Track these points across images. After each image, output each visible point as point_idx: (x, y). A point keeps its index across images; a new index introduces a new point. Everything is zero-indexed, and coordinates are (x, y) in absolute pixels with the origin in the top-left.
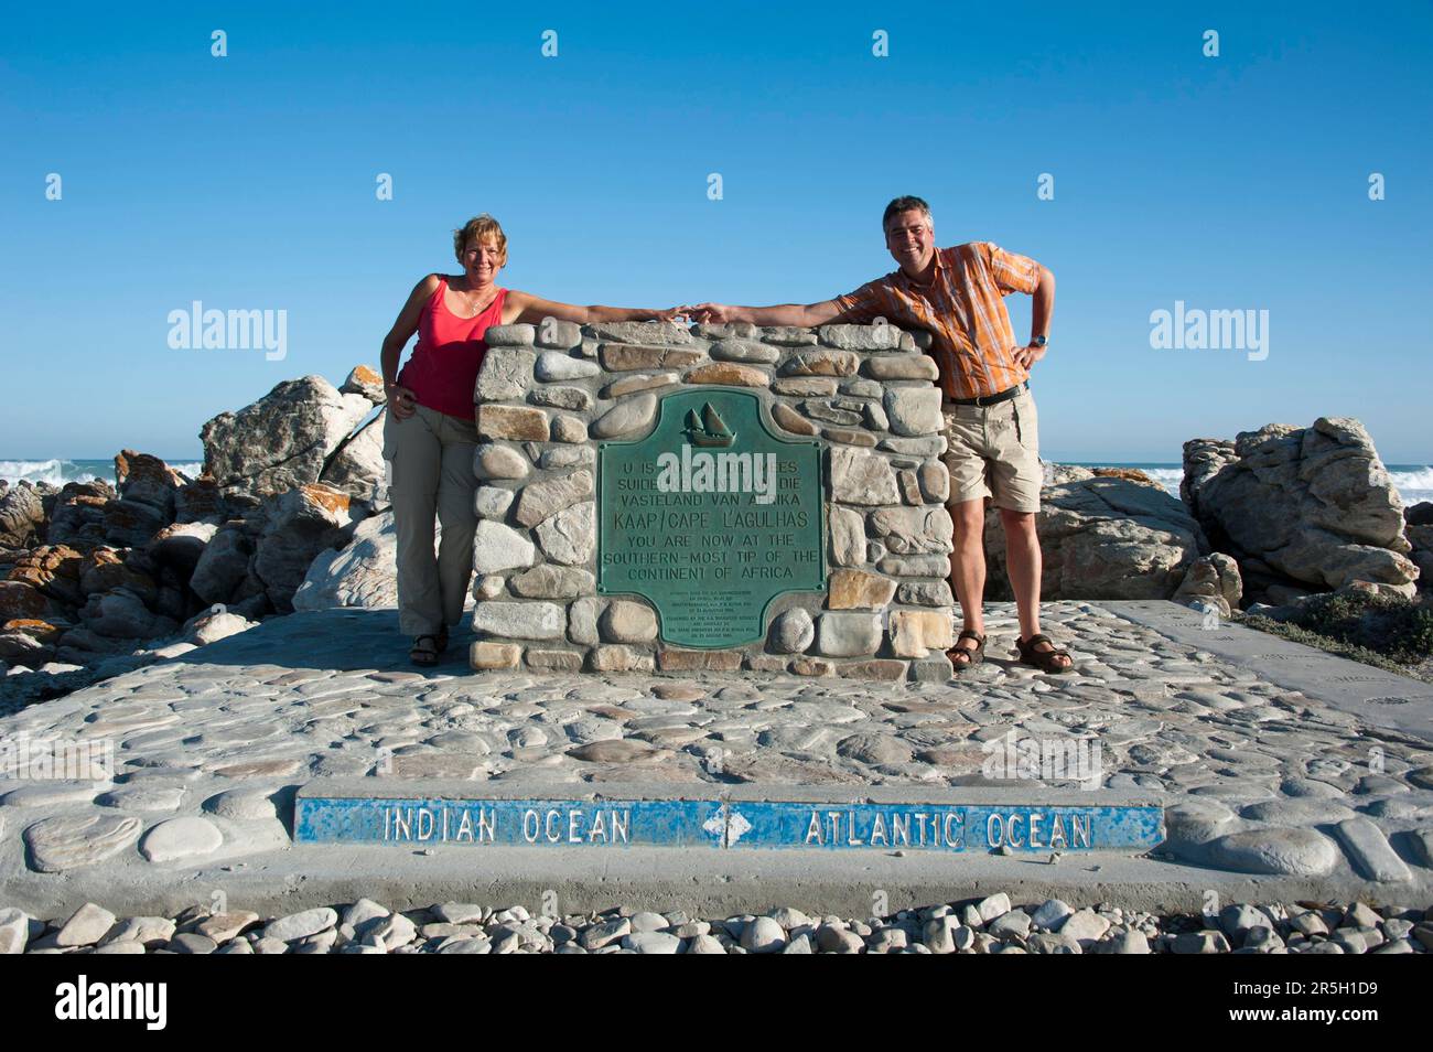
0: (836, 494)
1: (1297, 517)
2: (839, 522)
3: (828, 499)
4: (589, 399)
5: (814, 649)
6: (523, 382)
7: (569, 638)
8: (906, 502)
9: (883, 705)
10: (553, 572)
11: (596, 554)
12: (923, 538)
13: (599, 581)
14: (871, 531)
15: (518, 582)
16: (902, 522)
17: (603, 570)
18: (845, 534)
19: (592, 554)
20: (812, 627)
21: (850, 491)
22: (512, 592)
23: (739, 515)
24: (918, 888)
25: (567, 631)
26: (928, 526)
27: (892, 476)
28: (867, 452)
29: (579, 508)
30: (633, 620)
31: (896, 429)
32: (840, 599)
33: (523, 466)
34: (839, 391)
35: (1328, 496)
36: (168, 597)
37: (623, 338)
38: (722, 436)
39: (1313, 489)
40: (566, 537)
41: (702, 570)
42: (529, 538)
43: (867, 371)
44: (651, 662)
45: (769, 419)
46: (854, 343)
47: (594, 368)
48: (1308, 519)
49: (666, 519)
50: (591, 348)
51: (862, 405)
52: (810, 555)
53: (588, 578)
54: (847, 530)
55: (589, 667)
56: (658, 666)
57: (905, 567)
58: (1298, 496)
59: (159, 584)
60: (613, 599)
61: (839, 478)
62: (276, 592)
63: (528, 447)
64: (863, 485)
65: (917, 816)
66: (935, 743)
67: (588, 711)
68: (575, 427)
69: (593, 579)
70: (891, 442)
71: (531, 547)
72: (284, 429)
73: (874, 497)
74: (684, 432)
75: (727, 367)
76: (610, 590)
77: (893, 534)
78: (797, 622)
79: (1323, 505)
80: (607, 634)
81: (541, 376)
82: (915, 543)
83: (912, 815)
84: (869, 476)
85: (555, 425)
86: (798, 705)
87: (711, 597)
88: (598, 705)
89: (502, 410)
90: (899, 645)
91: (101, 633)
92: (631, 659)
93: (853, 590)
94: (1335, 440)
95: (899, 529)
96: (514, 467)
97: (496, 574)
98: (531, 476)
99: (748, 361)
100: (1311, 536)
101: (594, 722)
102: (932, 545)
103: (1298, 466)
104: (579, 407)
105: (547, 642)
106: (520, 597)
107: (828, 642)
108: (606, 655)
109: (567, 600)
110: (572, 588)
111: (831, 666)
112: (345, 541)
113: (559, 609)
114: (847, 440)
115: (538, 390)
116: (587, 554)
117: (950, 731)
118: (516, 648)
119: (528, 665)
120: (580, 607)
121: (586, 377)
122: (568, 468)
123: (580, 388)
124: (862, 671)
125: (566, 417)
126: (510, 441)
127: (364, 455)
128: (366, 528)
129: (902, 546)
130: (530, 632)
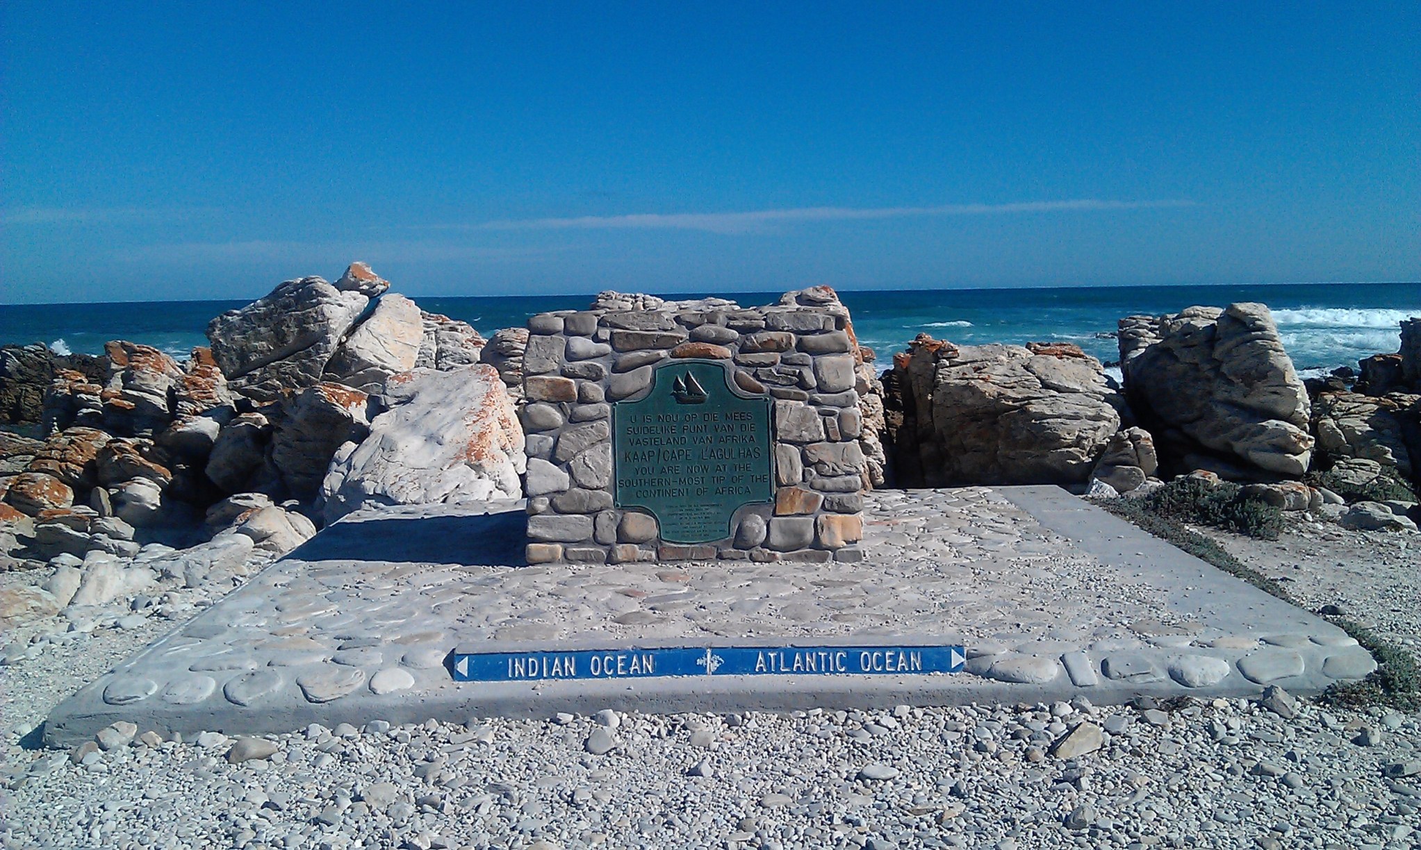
0: (780, 435)
1: (1210, 393)
2: (782, 454)
3: (775, 439)
4: (604, 370)
5: (766, 544)
6: (557, 360)
7: (596, 540)
8: (829, 439)
9: (811, 583)
10: (582, 494)
11: (613, 480)
12: (841, 464)
13: (615, 499)
14: (806, 462)
15: (558, 500)
16: (825, 453)
17: (618, 492)
18: (786, 461)
19: (610, 480)
20: (765, 527)
21: (790, 432)
22: (554, 508)
23: (712, 451)
24: (817, 693)
25: (594, 534)
26: (845, 456)
27: (820, 421)
28: (802, 404)
29: (600, 447)
30: (639, 524)
31: (822, 387)
32: (784, 508)
33: (558, 418)
34: (781, 362)
35: (1236, 375)
37: (627, 326)
38: (699, 395)
39: (1224, 369)
40: (592, 470)
41: (687, 489)
42: (565, 470)
43: (801, 347)
44: (654, 554)
45: (732, 382)
46: (791, 326)
47: (607, 348)
48: (1220, 395)
49: (661, 455)
50: (605, 333)
51: (798, 371)
52: (762, 479)
53: (608, 497)
54: (789, 463)
55: (610, 560)
56: (658, 557)
57: (829, 484)
58: (1211, 375)
60: (625, 511)
61: (781, 423)
63: (562, 406)
64: (799, 427)
65: (820, 654)
66: (841, 609)
67: (617, 592)
68: (595, 390)
69: (611, 497)
70: (818, 396)
71: (566, 476)
72: (288, 327)
73: (807, 436)
74: (673, 394)
75: (701, 346)
76: (624, 505)
77: (820, 462)
78: (755, 525)
79: (1230, 382)
80: (622, 537)
81: (570, 356)
82: (836, 468)
83: (817, 654)
84: (804, 418)
85: (580, 390)
86: (754, 584)
87: (695, 508)
88: (621, 588)
89: (543, 380)
90: (825, 539)
92: (640, 552)
93: (792, 502)
94: (1244, 324)
95: (823, 458)
96: (553, 420)
97: (544, 495)
98: (564, 427)
99: (717, 341)
100: (1221, 411)
101: (622, 600)
102: (848, 469)
103: (1212, 348)
104: (596, 376)
105: (580, 543)
106: (558, 512)
107: (776, 539)
108: (621, 551)
109: (594, 513)
110: (596, 504)
111: (778, 554)
112: (360, 434)
113: (588, 519)
114: (787, 396)
115: (568, 366)
116: (606, 481)
117: (850, 601)
118: (559, 548)
119: (567, 559)
120: (603, 518)
121: (602, 355)
122: (591, 420)
123: (598, 363)
124: (800, 558)
125: (588, 384)
126: (549, 402)
127: (366, 345)
128: (381, 423)
129: (827, 470)
130: (568, 536)
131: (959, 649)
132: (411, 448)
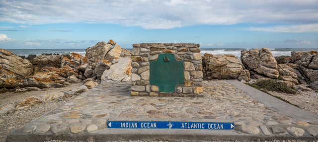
0: (185, 69)
1: (259, 64)
2: (186, 74)
5: (182, 92)
6: (138, 53)
8: (196, 71)
10: (143, 81)
13: (150, 82)
14: (191, 75)
15: (138, 82)
16: (195, 73)
20: (182, 89)
21: (187, 69)
25: (145, 90)
26: (199, 74)
27: (194, 67)
28: (190, 63)
29: (147, 71)
30: (155, 88)
32: (186, 85)
33: (139, 65)
34: (186, 54)
35: (264, 60)
36: (80, 76)
37: (154, 46)
38: (168, 60)
40: (145, 76)
43: (190, 51)
44: (158, 94)
45: (175, 58)
46: (188, 46)
47: (149, 50)
48: (261, 64)
50: (149, 47)
51: (189, 56)
53: (148, 82)
54: (187, 76)
55: (149, 95)
57: (196, 80)
58: (259, 60)
59: (79, 74)
61: (186, 67)
62: (98, 76)
63: (139, 62)
65: (198, 124)
70: (194, 61)
71: (140, 77)
73: (191, 70)
74: (163, 60)
75: (169, 50)
76: (152, 84)
77: (194, 75)
78: (179, 89)
79: (263, 62)
80: (151, 91)
81: (141, 52)
82: (197, 77)
84: (190, 67)
85: (143, 59)
86: (180, 103)
88: (150, 103)
89: (135, 57)
90: (195, 92)
91: (70, 82)
92: (155, 94)
93: (188, 84)
94: (265, 51)
96: (137, 65)
97: (135, 81)
98: (139, 67)
99: (172, 49)
100: (261, 67)
101: (150, 106)
102: (200, 77)
103: (259, 55)
104: (147, 56)
105: (142, 92)
106: (138, 85)
107: (184, 92)
108: (151, 94)
109: (145, 85)
110: (146, 83)
111: (185, 95)
112: (109, 68)
113: (144, 87)
114: (187, 61)
115: (140, 54)
116: (148, 78)
117: (203, 108)
118: (138, 93)
119: (139, 95)
120: (147, 86)
121: (148, 52)
122: (146, 66)
123: (147, 53)
124: (189, 96)
125: (145, 58)
126: (137, 61)
127: (111, 53)
128: (112, 67)
129: (195, 77)
130: (140, 90)
131: (233, 124)
132: (117, 71)
